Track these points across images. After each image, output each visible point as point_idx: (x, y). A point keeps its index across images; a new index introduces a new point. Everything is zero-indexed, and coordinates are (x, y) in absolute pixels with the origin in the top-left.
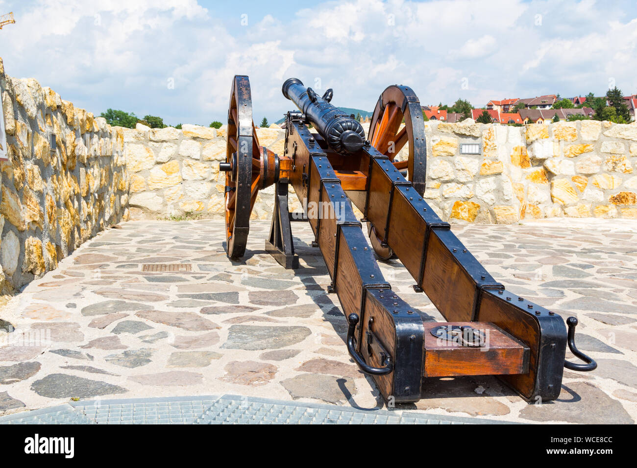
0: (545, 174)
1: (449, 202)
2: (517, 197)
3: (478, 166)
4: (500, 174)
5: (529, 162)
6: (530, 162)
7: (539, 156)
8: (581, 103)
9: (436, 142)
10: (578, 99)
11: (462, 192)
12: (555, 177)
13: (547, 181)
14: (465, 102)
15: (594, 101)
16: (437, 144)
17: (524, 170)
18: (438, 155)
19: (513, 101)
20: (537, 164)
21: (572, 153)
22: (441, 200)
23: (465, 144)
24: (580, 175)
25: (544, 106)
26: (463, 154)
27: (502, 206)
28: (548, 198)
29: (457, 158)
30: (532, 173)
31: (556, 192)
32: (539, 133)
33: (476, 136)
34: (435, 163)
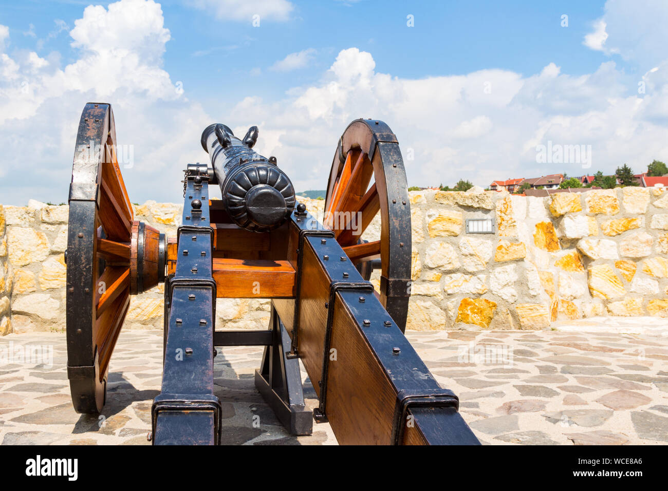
0: (579, 259)
1: (453, 300)
2: (545, 290)
3: (491, 249)
4: (522, 260)
5: (557, 243)
6: (559, 243)
7: (571, 234)
8: (589, 182)
9: (434, 218)
10: (586, 178)
11: (471, 286)
12: (592, 263)
13: (583, 268)
14: (467, 183)
15: (603, 180)
16: (434, 221)
17: (552, 254)
18: (436, 236)
19: (518, 181)
20: (569, 245)
21: (613, 230)
22: (442, 297)
23: (473, 220)
24: (625, 260)
25: (551, 186)
26: (470, 233)
27: (527, 305)
28: (585, 290)
29: (463, 240)
30: (563, 258)
31: (596, 282)
32: (569, 204)
33: (488, 208)
34: (433, 246)
